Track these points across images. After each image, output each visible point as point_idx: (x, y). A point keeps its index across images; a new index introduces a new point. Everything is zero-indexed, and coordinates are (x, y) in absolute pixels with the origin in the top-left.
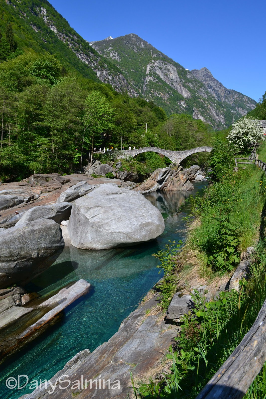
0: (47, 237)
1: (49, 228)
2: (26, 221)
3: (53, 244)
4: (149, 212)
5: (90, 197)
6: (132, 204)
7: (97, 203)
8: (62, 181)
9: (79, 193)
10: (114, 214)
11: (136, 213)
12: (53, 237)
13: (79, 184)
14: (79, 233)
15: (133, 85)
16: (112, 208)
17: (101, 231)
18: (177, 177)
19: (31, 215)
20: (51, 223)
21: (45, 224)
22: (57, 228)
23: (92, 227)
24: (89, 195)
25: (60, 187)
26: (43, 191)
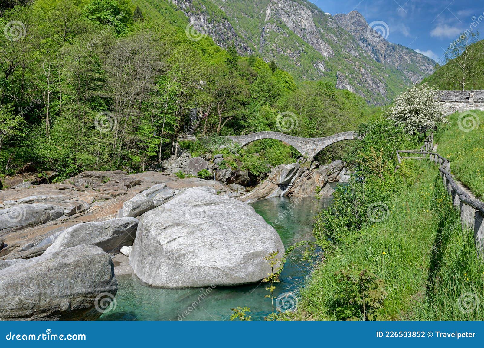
0: (88, 275)
1: (92, 261)
2: (62, 246)
3: (98, 287)
4: (260, 234)
5: (167, 210)
6: (233, 221)
7: (177, 218)
8: (128, 183)
9: (153, 202)
10: (203, 237)
11: (240, 236)
12: (98, 275)
13: (154, 187)
14: (146, 267)
15: (245, 38)
16: (202, 227)
17: (182, 265)
18: (309, 179)
19: (70, 238)
20: (96, 253)
21: (85, 255)
22: (106, 262)
23: (167, 258)
24: (166, 206)
25: (124, 192)
26: (96, 198)
